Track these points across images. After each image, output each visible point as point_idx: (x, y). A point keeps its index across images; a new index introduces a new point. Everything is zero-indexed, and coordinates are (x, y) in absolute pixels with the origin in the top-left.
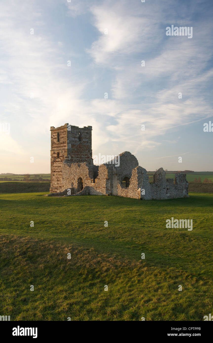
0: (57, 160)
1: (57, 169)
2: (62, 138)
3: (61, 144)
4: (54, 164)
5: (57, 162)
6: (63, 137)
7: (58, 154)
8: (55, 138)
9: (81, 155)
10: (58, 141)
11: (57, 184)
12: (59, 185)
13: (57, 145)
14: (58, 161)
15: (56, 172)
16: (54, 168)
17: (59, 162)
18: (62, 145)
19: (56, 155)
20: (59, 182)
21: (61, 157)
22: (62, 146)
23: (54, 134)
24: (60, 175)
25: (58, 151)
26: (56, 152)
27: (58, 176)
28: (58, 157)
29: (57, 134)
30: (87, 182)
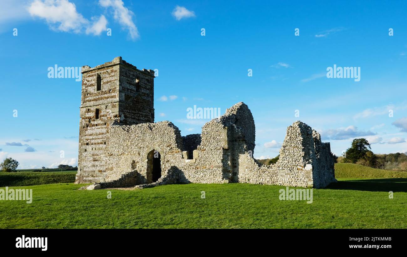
1: (93, 139)
2: (107, 82)
3: (105, 93)
4: (86, 130)
5: (93, 125)
6: (110, 81)
7: (97, 111)
8: (92, 85)
9: (139, 115)
10: (99, 88)
12: (98, 169)
13: (95, 96)
14: (97, 125)
15: (92, 144)
16: (87, 137)
17: (99, 127)
18: (106, 96)
19: (92, 115)
20: (97, 163)
21: (103, 116)
22: (107, 98)
23: (90, 79)
24: (99, 149)
25: (97, 107)
26: (94, 109)
27: (96, 152)
28: (97, 117)
29: (95, 77)
30: (171, 159)
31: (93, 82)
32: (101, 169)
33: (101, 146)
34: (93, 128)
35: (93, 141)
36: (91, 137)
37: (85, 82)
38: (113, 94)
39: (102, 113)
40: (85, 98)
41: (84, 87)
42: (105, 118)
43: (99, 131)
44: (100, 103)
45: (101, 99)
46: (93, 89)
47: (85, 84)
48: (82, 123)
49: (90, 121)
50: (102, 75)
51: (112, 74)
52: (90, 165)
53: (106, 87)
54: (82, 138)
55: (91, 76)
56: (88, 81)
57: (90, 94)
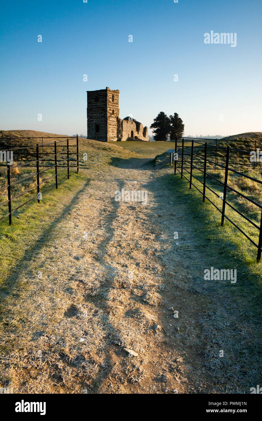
0: (113, 116)
3: (115, 104)
4: (110, 118)
5: (112, 117)
7: (113, 111)
8: (111, 98)
10: (113, 101)
11: (112, 135)
12: (114, 136)
14: (113, 117)
16: (110, 122)
18: (115, 105)
19: (112, 112)
20: (114, 133)
21: (115, 114)
22: (116, 106)
24: (114, 128)
25: (113, 109)
28: (113, 113)
29: (112, 95)
30: (135, 134)
31: (111, 97)
35: (112, 124)
36: (111, 122)
37: (108, 95)
38: (117, 105)
39: (115, 112)
40: (109, 103)
41: (108, 98)
42: (115, 115)
43: (114, 120)
44: (114, 107)
45: (114, 106)
46: (111, 100)
47: (108, 96)
48: (108, 115)
49: (111, 115)
50: (114, 95)
51: (117, 96)
52: (111, 134)
53: (115, 101)
54: (108, 122)
55: (111, 94)
56: (110, 95)
57: (110, 102)
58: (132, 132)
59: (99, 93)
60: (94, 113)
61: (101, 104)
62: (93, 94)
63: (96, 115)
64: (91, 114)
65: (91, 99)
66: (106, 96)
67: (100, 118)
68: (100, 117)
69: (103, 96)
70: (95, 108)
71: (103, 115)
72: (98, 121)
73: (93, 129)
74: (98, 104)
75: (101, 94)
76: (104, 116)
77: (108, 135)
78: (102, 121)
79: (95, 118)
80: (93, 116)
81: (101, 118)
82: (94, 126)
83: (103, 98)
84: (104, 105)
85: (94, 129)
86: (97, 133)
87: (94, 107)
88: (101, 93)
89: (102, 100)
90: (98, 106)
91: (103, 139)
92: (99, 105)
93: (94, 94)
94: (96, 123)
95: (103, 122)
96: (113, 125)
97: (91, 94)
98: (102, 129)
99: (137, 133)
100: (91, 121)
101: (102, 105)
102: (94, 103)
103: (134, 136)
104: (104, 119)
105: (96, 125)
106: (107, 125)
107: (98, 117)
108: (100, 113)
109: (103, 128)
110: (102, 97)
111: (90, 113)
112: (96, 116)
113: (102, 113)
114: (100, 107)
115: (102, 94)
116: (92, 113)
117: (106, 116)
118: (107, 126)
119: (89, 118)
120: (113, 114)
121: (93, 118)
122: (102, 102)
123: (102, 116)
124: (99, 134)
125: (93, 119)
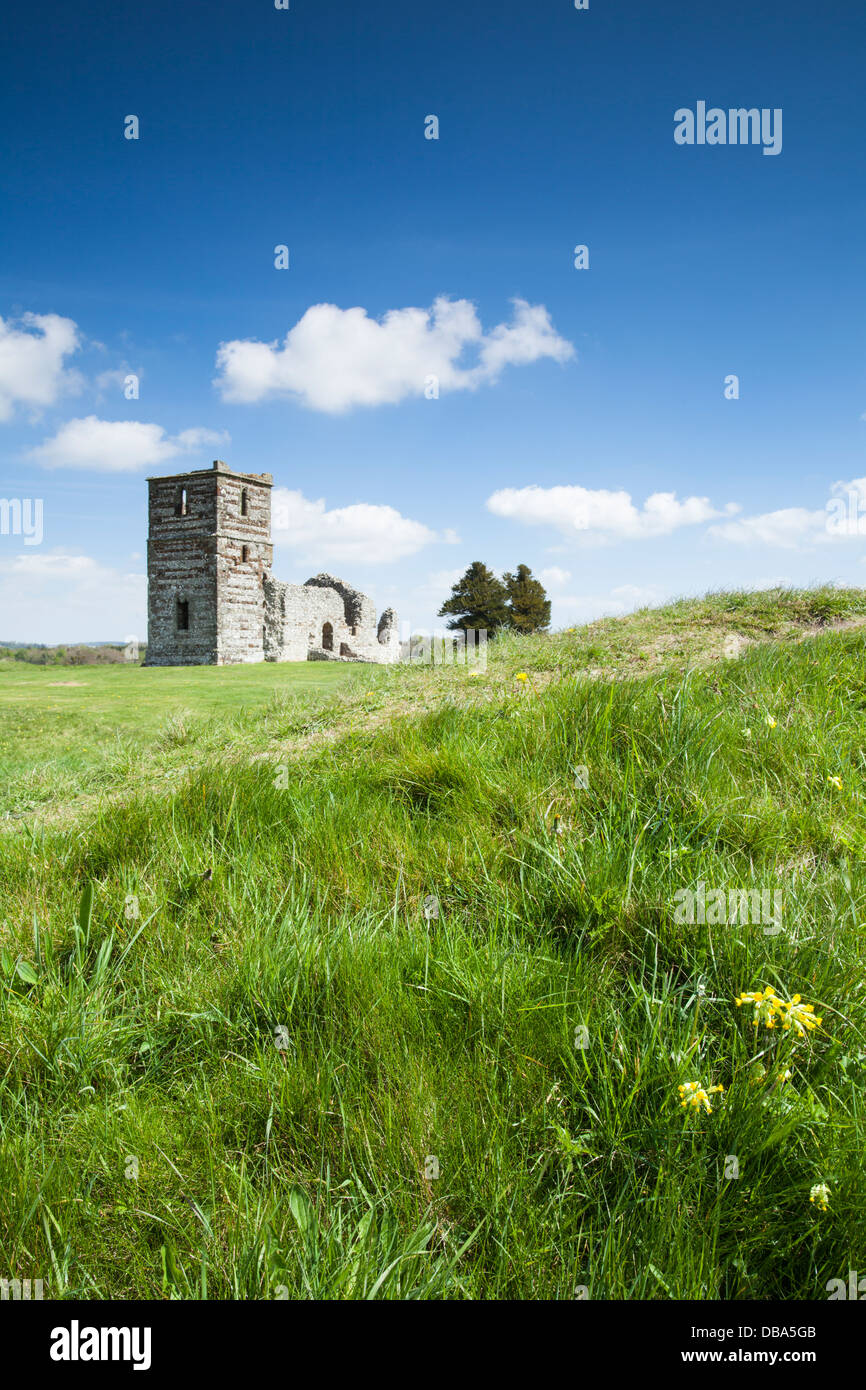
0: (243, 567)
1: (239, 594)
2: (256, 508)
3: (254, 523)
4: (229, 576)
5: (239, 572)
7: (245, 550)
8: (233, 502)
10: (244, 512)
11: (243, 638)
12: (249, 642)
14: (244, 573)
16: (230, 590)
17: (249, 576)
18: (254, 528)
19: (238, 554)
20: (246, 633)
21: (255, 560)
22: (256, 533)
23: (231, 489)
24: (249, 611)
25: (245, 544)
26: (239, 544)
27: (245, 616)
28: (244, 558)
29: (239, 491)
30: (342, 634)
31: (237, 498)
32: (252, 643)
33: (251, 606)
34: (240, 576)
35: (239, 598)
36: (237, 590)
37: (223, 491)
38: (264, 530)
39: (252, 555)
40: (224, 520)
41: (220, 500)
42: (256, 564)
43: (248, 584)
44: (247, 537)
45: (248, 531)
46: (236, 510)
47: (223, 495)
48: (222, 564)
49: (236, 565)
50: (249, 493)
51: (262, 497)
52: (237, 636)
53: (254, 515)
54: (222, 589)
55: (233, 486)
56: (228, 492)
57: (231, 516)
58: (327, 630)
59: (188, 483)
60: (170, 559)
61: (195, 524)
62: (167, 488)
63: (177, 566)
64: (161, 563)
65: (162, 505)
66: (214, 492)
67: (190, 576)
68: (193, 572)
69: (202, 493)
70: (174, 539)
71: (201, 563)
72: (187, 587)
73: (166, 619)
74: (186, 525)
75: (196, 485)
76: (207, 569)
77: (219, 638)
78: (200, 587)
79: (175, 578)
80: (168, 570)
81: (197, 576)
82: (171, 610)
83: (204, 502)
84: (206, 527)
85: (169, 618)
86: (182, 632)
87: (171, 536)
88: (198, 482)
89: (201, 508)
90: (187, 533)
91: (203, 654)
92: (187, 529)
93: (173, 488)
94: (177, 595)
95: (203, 592)
96: (243, 602)
97: (162, 489)
98: (201, 619)
99: (347, 630)
100: (162, 587)
101: (200, 528)
102: (172, 519)
103: (337, 642)
104: (205, 579)
105: (179, 603)
106: (216, 601)
107: (186, 573)
108: (191, 558)
109: (203, 614)
110: (200, 497)
111: (158, 560)
112: (181, 570)
113: (198, 557)
114: (195, 537)
115: (198, 489)
116: (164, 559)
117: (212, 568)
118: (216, 607)
119: (153, 576)
120: (244, 561)
121: (168, 578)
122: (201, 515)
123: (200, 570)
124: (187, 637)
125: (169, 581)
